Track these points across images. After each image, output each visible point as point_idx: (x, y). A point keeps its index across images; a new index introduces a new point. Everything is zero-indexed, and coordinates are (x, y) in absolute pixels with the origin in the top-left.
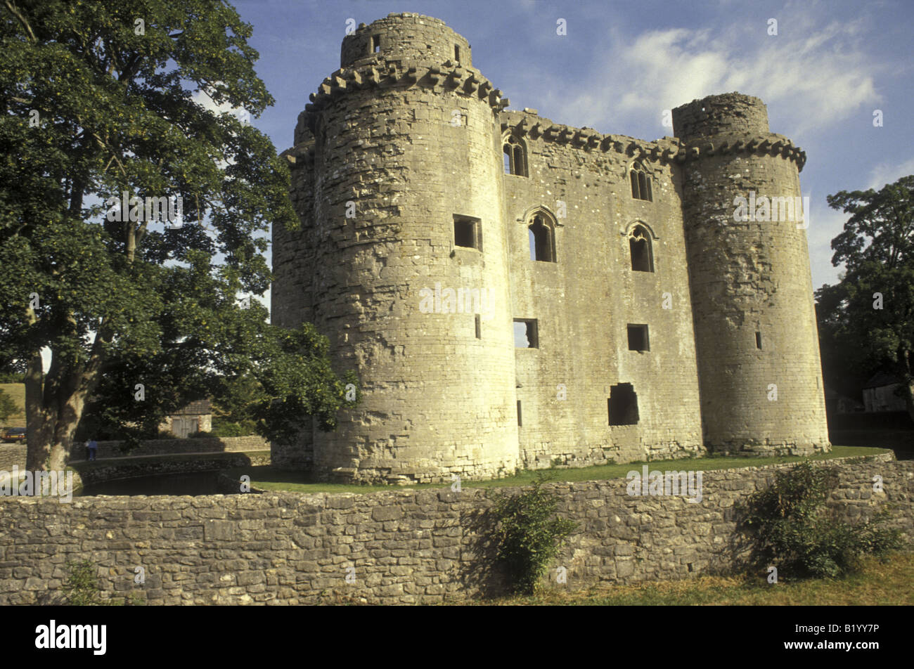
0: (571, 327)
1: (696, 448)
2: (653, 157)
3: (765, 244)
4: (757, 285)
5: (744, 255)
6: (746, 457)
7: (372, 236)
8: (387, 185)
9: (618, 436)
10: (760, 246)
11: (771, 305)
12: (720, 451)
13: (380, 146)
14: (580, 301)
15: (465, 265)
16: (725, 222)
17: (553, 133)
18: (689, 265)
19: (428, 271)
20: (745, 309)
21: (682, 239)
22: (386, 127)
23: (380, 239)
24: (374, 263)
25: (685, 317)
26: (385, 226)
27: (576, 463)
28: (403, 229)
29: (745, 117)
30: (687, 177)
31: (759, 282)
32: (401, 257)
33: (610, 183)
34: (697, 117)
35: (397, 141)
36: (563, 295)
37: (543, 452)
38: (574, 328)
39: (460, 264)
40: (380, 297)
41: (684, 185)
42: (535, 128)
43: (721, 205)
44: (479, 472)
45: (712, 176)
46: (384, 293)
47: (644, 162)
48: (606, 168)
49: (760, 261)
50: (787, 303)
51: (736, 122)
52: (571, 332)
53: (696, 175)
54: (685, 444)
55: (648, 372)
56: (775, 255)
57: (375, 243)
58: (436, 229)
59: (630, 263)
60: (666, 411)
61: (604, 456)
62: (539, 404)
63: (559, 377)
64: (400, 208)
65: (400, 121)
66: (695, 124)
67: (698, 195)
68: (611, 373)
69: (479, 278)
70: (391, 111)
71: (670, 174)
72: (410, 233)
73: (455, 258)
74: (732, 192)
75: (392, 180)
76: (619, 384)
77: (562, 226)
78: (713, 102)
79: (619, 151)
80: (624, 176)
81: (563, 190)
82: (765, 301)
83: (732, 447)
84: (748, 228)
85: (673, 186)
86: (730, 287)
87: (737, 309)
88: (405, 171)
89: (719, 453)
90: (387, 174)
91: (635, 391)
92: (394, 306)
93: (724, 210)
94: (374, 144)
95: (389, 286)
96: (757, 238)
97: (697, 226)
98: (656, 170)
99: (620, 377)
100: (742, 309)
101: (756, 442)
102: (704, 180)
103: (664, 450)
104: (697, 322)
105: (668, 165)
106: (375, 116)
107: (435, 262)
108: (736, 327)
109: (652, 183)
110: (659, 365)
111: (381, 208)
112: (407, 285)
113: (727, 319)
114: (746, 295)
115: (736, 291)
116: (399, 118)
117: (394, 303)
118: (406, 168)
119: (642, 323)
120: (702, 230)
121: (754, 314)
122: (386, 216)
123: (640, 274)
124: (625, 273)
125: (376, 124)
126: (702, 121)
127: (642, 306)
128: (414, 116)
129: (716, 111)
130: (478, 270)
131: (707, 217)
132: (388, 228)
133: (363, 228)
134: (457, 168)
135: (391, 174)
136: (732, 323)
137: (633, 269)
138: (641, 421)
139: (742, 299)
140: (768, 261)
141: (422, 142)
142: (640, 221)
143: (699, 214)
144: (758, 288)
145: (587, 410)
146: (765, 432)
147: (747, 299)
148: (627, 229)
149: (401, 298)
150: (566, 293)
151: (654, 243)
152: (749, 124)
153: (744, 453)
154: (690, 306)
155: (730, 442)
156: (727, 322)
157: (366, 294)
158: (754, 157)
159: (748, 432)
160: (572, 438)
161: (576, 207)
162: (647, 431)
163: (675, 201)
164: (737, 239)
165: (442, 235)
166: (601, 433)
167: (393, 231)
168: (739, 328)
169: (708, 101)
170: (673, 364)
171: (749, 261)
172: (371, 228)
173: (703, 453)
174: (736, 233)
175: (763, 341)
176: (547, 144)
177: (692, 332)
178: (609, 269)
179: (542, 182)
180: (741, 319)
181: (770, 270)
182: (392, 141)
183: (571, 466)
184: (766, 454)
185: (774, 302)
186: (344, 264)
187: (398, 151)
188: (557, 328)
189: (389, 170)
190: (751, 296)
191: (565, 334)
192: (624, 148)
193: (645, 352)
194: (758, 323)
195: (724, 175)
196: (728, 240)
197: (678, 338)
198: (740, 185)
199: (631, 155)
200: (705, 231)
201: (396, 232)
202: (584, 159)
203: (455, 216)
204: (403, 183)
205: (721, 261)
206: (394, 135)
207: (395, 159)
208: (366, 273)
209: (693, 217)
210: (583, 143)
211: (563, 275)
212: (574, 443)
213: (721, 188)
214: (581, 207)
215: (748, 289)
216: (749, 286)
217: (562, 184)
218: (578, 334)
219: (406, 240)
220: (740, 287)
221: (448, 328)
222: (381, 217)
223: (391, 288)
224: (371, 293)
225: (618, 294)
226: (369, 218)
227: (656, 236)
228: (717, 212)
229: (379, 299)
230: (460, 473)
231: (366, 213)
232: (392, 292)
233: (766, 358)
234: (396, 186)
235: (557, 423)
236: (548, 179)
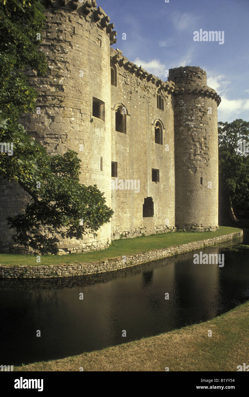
0: (130, 168)
1: (172, 228)
2: (166, 90)
3: (207, 138)
4: (203, 156)
5: (199, 142)
6: (193, 232)
7: (45, 102)
8: (56, 71)
9: (146, 223)
10: (205, 139)
11: (207, 165)
12: (182, 229)
13: (52, 45)
14: (135, 155)
15: (97, 128)
16: (192, 126)
17: (129, 66)
18: (175, 143)
19: (78, 129)
20: (198, 166)
21: (173, 131)
22: (56, 34)
23: (51, 105)
24: (46, 119)
25: (172, 167)
26: (54, 97)
27: (130, 236)
28: (65, 100)
29: (201, 79)
30: (177, 102)
31: (204, 155)
32: (64, 117)
33: (149, 98)
34: (182, 75)
35: (63, 45)
36: (128, 151)
37: (116, 231)
38: (132, 169)
39: (95, 126)
40: (49, 140)
41: (176, 105)
42: (121, 61)
43: (191, 117)
44: (99, 245)
45: (188, 103)
46: (52, 138)
47: (162, 91)
48: (148, 90)
49: (205, 145)
50: (213, 166)
51: (198, 81)
52: (130, 171)
53: (182, 102)
54: (169, 226)
55: (158, 192)
56: (210, 144)
57: (47, 106)
58: (84, 104)
59: (155, 139)
60: (163, 211)
61: (141, 232)
62: (116, 206)
63: (125, 193)
64: (64, 87)
65: (66, 32)
66: (180, 78)
67: (181, 111)
68: (145, 192)
69: (103, 136)
70: (60, 24)
71: (171, 99)
72: (69, 103)
73: (93, 123)
74: (197, 112)
75: (59, 68)
76: (147, 197)
77: (129, 115)
78: (189, 69)
79: (153, 83)
80: (154, 96)
81: (131, 97)
82: (205, 164)
83: (187, 227)
84: (201, 130)
85: (171, 105)
86: (192, 155)
87: (194, 166)
88: (67, 64)
89: (182, 230)
90: (56, 64)
91: (153, 201)
92: (58, 147)
93: (193, 120)
94: (48, 43)
95: (55, 134)
96: (204, 135)
97: (180, 126)
98: (166, 96)
99: (148, 194)
100: (196, 166)
101: (197, 226)
102: (185, 105)
103: (162, 229)
104: (176, 170)
105: (170, 95)
106: (50, 25)
107: (83, 123)
108: (193, 174)
109: (164, 102)
110: (162, 189)
111: (52, 85)
112: (67, 135)
113: (190, 170)
114: (198, 160)
115: (194, 158)
116: (65, 30)
117: (58, 145)
118: (68, 63)
119: (157, 169)
120: (182, 128)
121: (201, 169)
122: (54, 91)
123: (158, 145)
124: (152, 144)
125: (50, 30)
126: (184, 77)
127: (158, 161)
128: (74, 31)
129: (190, 74)
130: (102, 132)
131: (185, 122)
132: (56, 98)
133: (39, 96)
134: (96, 70)
135: (59, 65)
136: (192, 172)
137: (155, 142)
138: (154, 215)
139: (197, 162)
140: (207, 145)
141: (78, 49)
142: (159, 119)
143: (181, 120)
144: (203, 158)
145: (135, 209)
146: (201, 221)
147: (199, 162)
148: (154, 122)
149: (62, 142)
150: (129, 150)
151: (164, 131)
152: (203, 83)
153: (192, 230)
154: (174, 163)
155: (186, 225)
156: (189, 172)
157: (40, 137)
158: (206, 98)
159: (194, 221)
160: (128, 224)
161: (136, 107)
162: (156, 220)
163: (171, 112)
164: (197, 134)
165: (87, 108)
166: (140, 221)
167: (59, 100)
168: (194, 175)
169: (186, 68)
170: (167, 189)
171: (201, 145)
172: (44, 97)
173: (175, 230)
174: (197, 132)
175: (203, 182)
176: (126, 71)
177: (174, 175)
178: (146, 141)
179: (123, 91)
180: (195, 171)
181: (208, 150)
182: (61, 44)
183: (128, 238)
184: (201, 230)
185: (208, 164)
186: (25, 117)
187: (64, 51)
188: (125, 168)
189: (58, 62)
190: (200, 161)
191: (128, 171)
192: (156, 82)
193: (158, 182)
194: (202, 173)
195: (194, 104)
196: (193, 134)
197: (169, 177)
198: (200, 110)
199: (158, 86)
200: (183, 128)
201: (61, 101)
202: (139, 83)
203: (94, 98)
204: (66, 72)
205: (189, 143)
206: (62, 40)
207: (62, 55)
208: (40, 124)
209: (179, 121)
210: (140, 74)
211: (129, 141)
212: (129, 226)
213: (192, 110)
214: (137, 107)
215: (199, 158)
216: (200, 156)
217: (130, 94)
218: (133, 172)
219: (67, 107)
220: (196, 156)
221: (88, 163)
222: (52, 91)
223: (56, 136)
224: (43, 138)
225: (149, 153)
226: (43, 90)
227: (165, 128)
228: (189, 120)
229: (48, 142)
230: (90, 246)
231: (41, 86)
232: (57, 138)
233: (204, 189)
234: (62, 73)
235: (123, 216)
236: (125, 89)
